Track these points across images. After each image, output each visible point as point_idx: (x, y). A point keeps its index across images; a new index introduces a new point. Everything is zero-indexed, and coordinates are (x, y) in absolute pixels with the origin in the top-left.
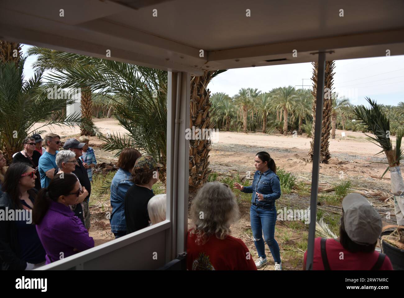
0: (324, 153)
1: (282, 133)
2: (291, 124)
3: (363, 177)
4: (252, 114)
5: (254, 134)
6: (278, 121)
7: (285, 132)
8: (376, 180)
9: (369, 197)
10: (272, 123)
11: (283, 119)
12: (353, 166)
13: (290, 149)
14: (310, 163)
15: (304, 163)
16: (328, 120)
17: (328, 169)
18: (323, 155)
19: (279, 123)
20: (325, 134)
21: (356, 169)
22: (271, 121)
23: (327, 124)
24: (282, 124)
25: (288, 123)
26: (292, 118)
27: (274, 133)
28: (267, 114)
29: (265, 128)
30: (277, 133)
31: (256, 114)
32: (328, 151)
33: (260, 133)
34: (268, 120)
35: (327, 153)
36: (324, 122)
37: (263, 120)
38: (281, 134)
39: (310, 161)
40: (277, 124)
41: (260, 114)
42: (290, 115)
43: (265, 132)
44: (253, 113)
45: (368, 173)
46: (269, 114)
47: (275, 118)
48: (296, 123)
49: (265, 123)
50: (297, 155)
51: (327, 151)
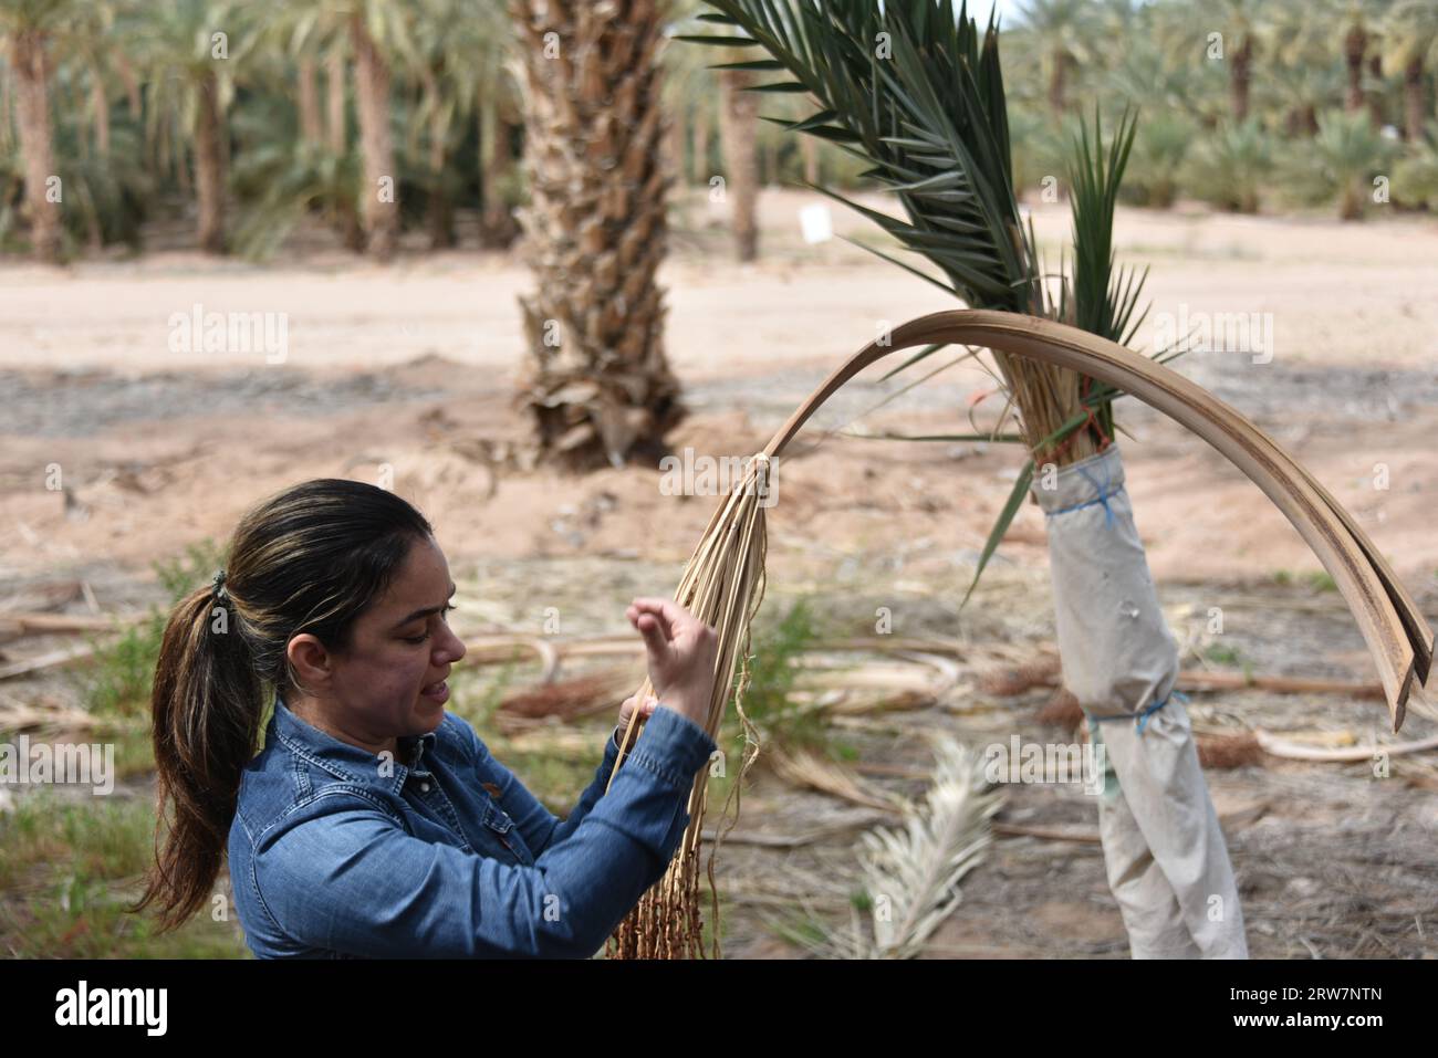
0: (634, 384)
1: (357, 242)
2: (424, 170)
3: (933, 548)
4: (95, 107)
5: (129, 269)
6: (315, 149)
7: (378, 239)
8: (1024, 562)
9: (965, 705)
10: (271, 170)
11: (353, 131)
12: (859, 467)
13: (391, 371)
14: (526, 475)
15: (479, 478)
16: (640, 110)
17: (666, 512)
18: (626, 400)
19: (327, 168)
20: (627, 221)
21: (885, 489)
22: (265, 155)
23: (640, 141)
24: (349, 168)
25: (399, 162)
26: (428, 124)
27: (299, 250)
28: (226, 93)
29: (221, 210)
30: (318, 246)
31: (124, 103)
32: (664, 366)
33: (176, 260)
34: (235, 146)
35: (653, 383)
36: (614, 128)
37: (200, 148)
38: (348, 258)
39: (527, 457)
40: (312, 179)
41: (162, 97)
42: (407, 94)
43: (219, 245)
44: (107, 92)
45: (971, 505)
46: (243, 95)
47: (289, 125)
48: (465, 156)
49: (217, 176)
50: (436, 415)
51: (652, 365)
